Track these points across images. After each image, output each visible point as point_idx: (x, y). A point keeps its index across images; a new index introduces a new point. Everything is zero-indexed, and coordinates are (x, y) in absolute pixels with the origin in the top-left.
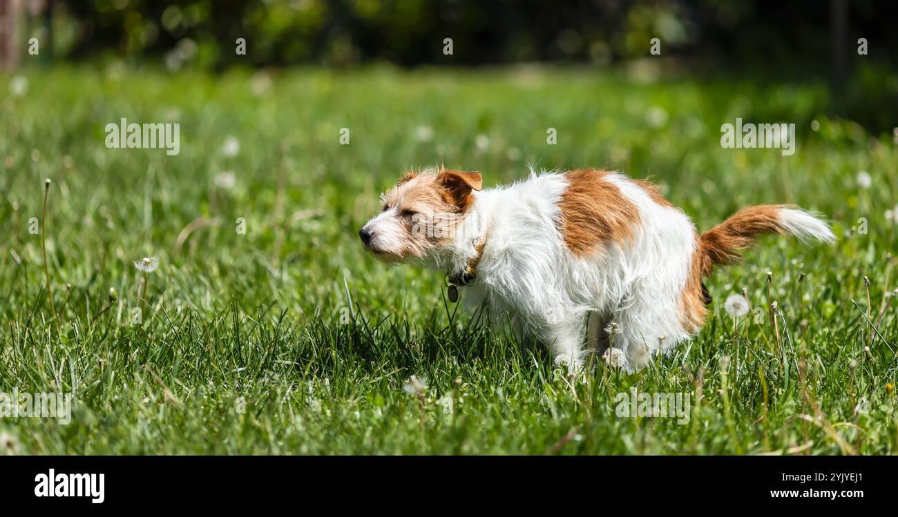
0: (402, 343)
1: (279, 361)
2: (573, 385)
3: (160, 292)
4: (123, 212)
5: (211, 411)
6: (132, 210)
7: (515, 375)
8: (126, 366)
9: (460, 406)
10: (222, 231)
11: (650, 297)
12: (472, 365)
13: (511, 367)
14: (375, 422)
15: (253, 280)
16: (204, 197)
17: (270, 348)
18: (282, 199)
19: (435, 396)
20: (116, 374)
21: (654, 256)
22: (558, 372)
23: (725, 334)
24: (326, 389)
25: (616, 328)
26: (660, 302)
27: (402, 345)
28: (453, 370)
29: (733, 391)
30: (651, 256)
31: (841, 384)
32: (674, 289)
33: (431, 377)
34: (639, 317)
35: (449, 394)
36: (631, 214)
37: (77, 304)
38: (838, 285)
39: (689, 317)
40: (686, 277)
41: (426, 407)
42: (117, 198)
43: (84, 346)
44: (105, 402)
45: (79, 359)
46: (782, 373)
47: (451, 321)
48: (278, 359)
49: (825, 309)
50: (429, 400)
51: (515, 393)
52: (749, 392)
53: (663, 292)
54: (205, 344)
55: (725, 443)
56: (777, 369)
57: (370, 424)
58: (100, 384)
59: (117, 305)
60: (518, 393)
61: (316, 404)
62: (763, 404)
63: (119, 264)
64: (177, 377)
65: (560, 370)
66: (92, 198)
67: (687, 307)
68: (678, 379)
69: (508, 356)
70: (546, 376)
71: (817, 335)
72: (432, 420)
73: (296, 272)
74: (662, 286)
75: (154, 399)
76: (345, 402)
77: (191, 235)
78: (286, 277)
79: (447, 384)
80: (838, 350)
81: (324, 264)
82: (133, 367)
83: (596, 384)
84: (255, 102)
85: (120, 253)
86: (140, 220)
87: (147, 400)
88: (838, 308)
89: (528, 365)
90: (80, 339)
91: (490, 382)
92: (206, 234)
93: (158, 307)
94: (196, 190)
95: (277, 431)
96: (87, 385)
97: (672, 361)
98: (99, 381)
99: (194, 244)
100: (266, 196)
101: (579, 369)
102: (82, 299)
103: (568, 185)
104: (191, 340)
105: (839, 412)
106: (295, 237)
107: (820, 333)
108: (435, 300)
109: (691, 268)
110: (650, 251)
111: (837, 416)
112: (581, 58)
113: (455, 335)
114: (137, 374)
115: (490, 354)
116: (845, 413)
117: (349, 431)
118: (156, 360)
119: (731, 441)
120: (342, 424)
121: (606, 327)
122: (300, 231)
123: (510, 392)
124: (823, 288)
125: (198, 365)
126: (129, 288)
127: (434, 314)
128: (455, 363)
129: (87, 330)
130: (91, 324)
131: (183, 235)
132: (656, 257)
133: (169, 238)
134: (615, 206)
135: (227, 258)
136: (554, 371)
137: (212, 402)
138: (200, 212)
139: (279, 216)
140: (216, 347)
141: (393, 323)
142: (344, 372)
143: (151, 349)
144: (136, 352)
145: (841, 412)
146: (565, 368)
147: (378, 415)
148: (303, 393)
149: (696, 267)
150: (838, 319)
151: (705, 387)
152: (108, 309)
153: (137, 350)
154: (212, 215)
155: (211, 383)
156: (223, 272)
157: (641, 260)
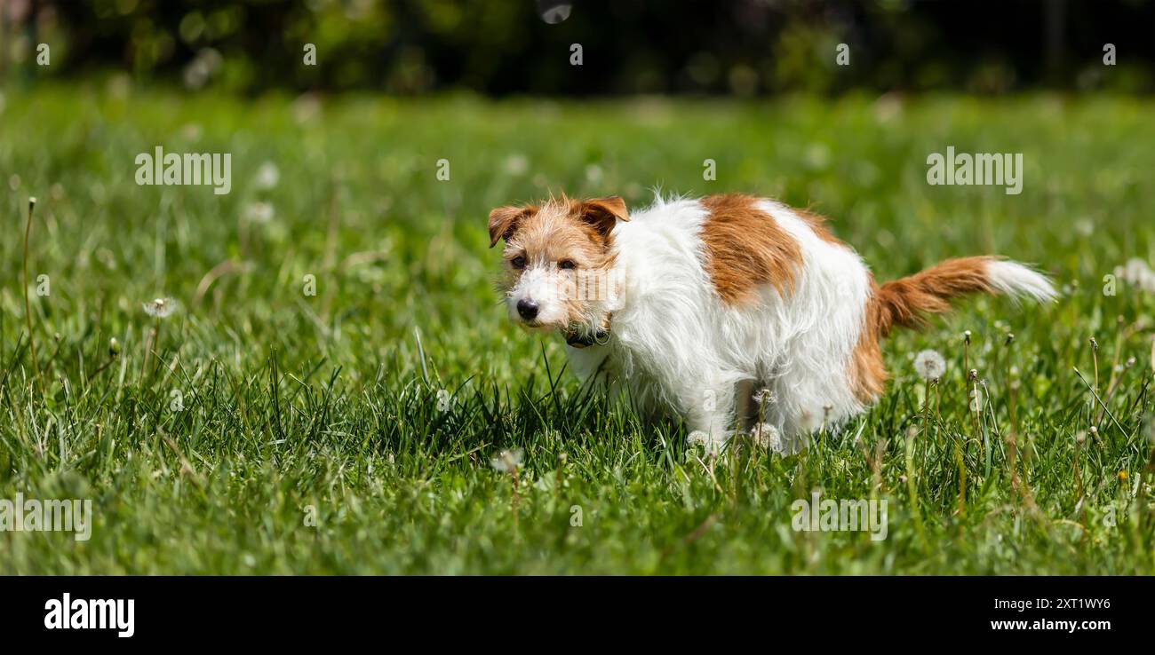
0: (489, 415)
1: (329, 431)
2: (711, 468)
3: (175, 349)
4: (128, 254)
5: (241, 492)
6: (139, 253)
7: (636, 455)
8: (131, 435)
9: (564, 490)
10: (256, 280)
11: (813, 360)
12: (580, 443)
13: (630, 445)
14: (453, 506)
15: (296, 338)
16: (233, 237)
17: (317, 415)
18: (334, 242)
19: (532, 478)
20: (117, 444)
21: (819, 305)
22: (691, 453)
23: (908, 412)
24: (390, 469)
25: (769, 396)
26: (825, 366)
27: (489, 418)
28: (555, 447)
29: (919, 479)
30: (815, 305)
31: (1060, 475)
32: (843, 348)
33: (527, 456)
34: (799, 386)
35: (551, 475)
36: (790, 251)
37: (67, 363)
38: (1054, 356)
39: (864, 383)
40: (858, 332)
41: (519, 492)
42: (121, 236)
43: (76, 411)
44: (102, 476)
45: (70, 427)
46: (982, 459)
47: (553, 388)
48: (328, 429)
49: (1037, 387)
50: (525, 483)
51: (636, 477)
52: (940, 482)
53: (829, 352)
54: (234, 409)
55: (909, 539)
56: (975, 454)
57: (446, 509)
58: (96, 455)
59: (119, 364)
60: (639, 477)
61: (378, 485)
62: (958, 496)
63: (123, 317)
64: (196, 449)
65: (694, 451)
66: (87, 238)
67: (861, 370)
68: (848, 464)
69: (627, 432)
70: (676, 458)
71: (1027, 417)
72: (527, 507)
73: (352, 328)
74: (828, 345)
75: (167, 472)
76: (415, 483)
77: (216, 283)
78: (338, 334)
79: (547, 464)
80: (1055, 433)
81: (387, 321)
82: (140, 435)
83: (740, 467)
84: (299, 133)
85: (123, 303)
86: (150, 264)
87: (157, 474)
88: (1054, 385)
89: (653, 444)
90: (71, 402)
91: (603, 462)
92: (234, 284)
93: (172, 367)
94: (222, 230)
95: (326, 515)
96: (79, 456)
97: (840, 443)
98: (95, 451)
99: (219, 296)
100: (312, 240)
101: (718, 449)
102: (75, 354)
103: (709, 213)
104: (215, 404)
105: (1056, 506)
106: (350, 289)
107: (1032, 414)
108: (532, 364)
109: (864, 320)
110: (813, 298)
111: (1054, 513)
112: (719, 90)
113: (558, 406)
114: (144, 445)
115: (604, 427)
116: (1064, 509)
117: (420, 518)
118: (170, 429)
119: (916, 537)
120: (412, 506)
121: (755, 394)
122: (357, 280)
123: (629, 475)
124: (1035, 359)
125: (225, 435)
126: (136, 344)
127: (532, 380)
128: (558, 438)
129: (80, 392)
130: (86, 384)
131: (205, 283)
132: (822, 306)
133: (186, 287)
134: (769, 240)
135: (262, 311)
136: (687, 452)
137: (242, 482)
138: (227, 255)
139: (330, 263)
140: (247, 412)
141: (478, 389)
142: (413, 446)
143: (162, 416)
144: (143, 419)
145: (1059, 507)
146: (701, 448)
147: (458, 499)
148: (360, 473)
149: (871, 321)
150: (1053, 399)
151: (884, 473)
152: (107, 366)
153: (145, 416)
154: (244, 258)
155: (241, 456)
156: (257, 328)
157: (803, 310)
